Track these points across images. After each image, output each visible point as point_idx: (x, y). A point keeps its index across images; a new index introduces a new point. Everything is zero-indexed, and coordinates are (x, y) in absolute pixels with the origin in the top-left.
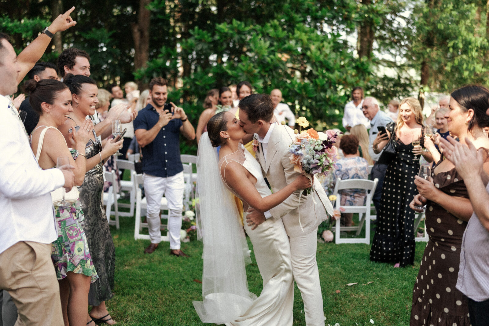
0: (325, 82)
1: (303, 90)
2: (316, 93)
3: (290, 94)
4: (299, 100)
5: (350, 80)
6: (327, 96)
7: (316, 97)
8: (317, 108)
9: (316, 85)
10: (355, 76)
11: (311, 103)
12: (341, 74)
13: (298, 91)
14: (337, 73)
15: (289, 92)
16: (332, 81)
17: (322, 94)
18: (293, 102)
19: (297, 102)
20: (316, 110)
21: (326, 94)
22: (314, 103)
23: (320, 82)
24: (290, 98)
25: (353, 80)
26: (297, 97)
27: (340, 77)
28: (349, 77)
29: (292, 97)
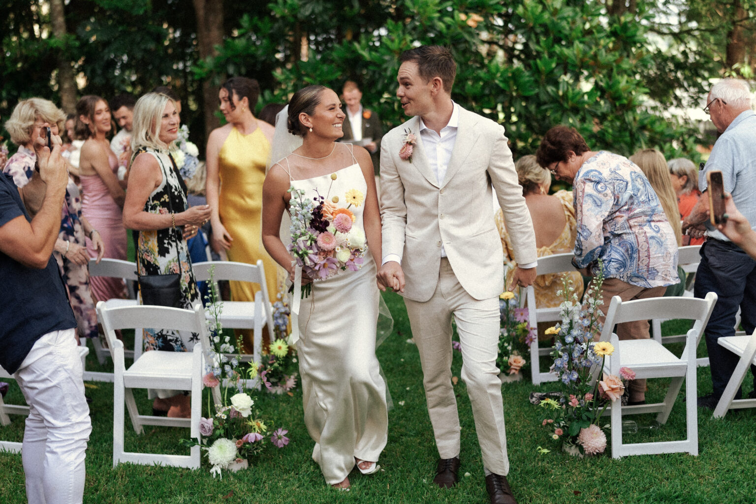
0: (554, 65)
1: (511, 82)
2: (538, 87)
3: (487, 92)
4: (503, 103)
5: (605, 57)
6: (561, 93)
7: (537, 95)
8: (539, 117)
9: (537, 71)
10: (614, 49)
11: (526, 107)
12: (587, 48)
13: (502, 85)
14: (578, 46)
15: (483, 88)
16: (569, 61)
17: (550, 89)
18: (494, 108)
19: (499, 107)
20: (537, 121)
21: (558, 88)
22: (533, 108)
23: (546, 64)
24: (486, 99)
25: (610, 58)
26: (501, 98)
27: (585, 53)
28: (603, 51)
29: (492, 98)
